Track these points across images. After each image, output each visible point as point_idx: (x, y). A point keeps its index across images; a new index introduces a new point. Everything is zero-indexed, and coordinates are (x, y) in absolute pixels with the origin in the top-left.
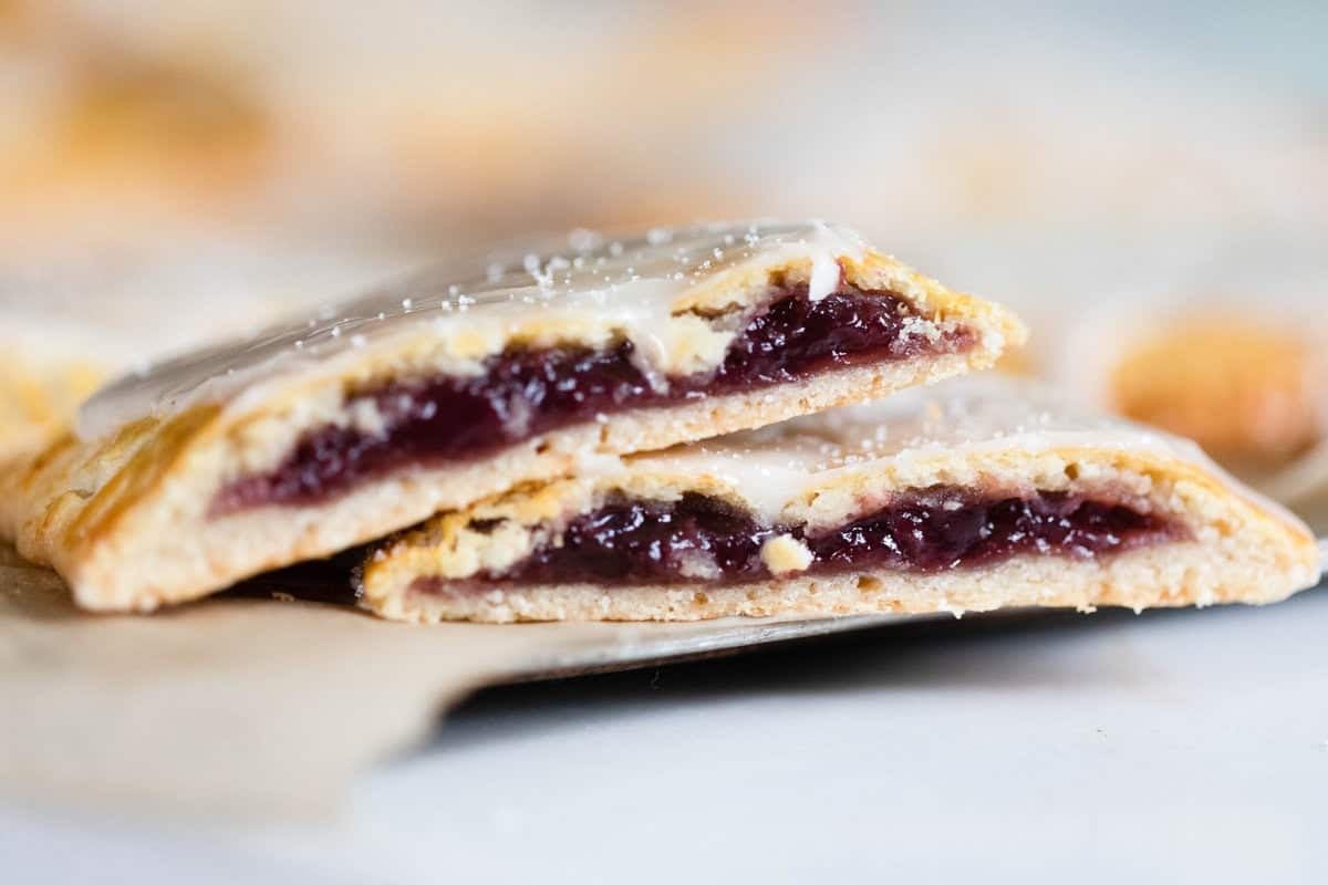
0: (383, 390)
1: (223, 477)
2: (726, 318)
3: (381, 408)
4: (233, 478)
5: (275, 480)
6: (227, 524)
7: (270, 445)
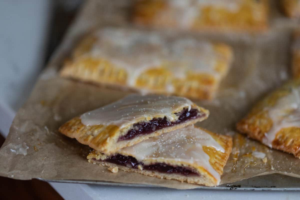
0: (138, 124)
1: (119, 136)
2: (178, 114)
3: (138, 127)
4: (120, 136)
5: (125, 136)
6: (119, 143)
7: (125, 132)
